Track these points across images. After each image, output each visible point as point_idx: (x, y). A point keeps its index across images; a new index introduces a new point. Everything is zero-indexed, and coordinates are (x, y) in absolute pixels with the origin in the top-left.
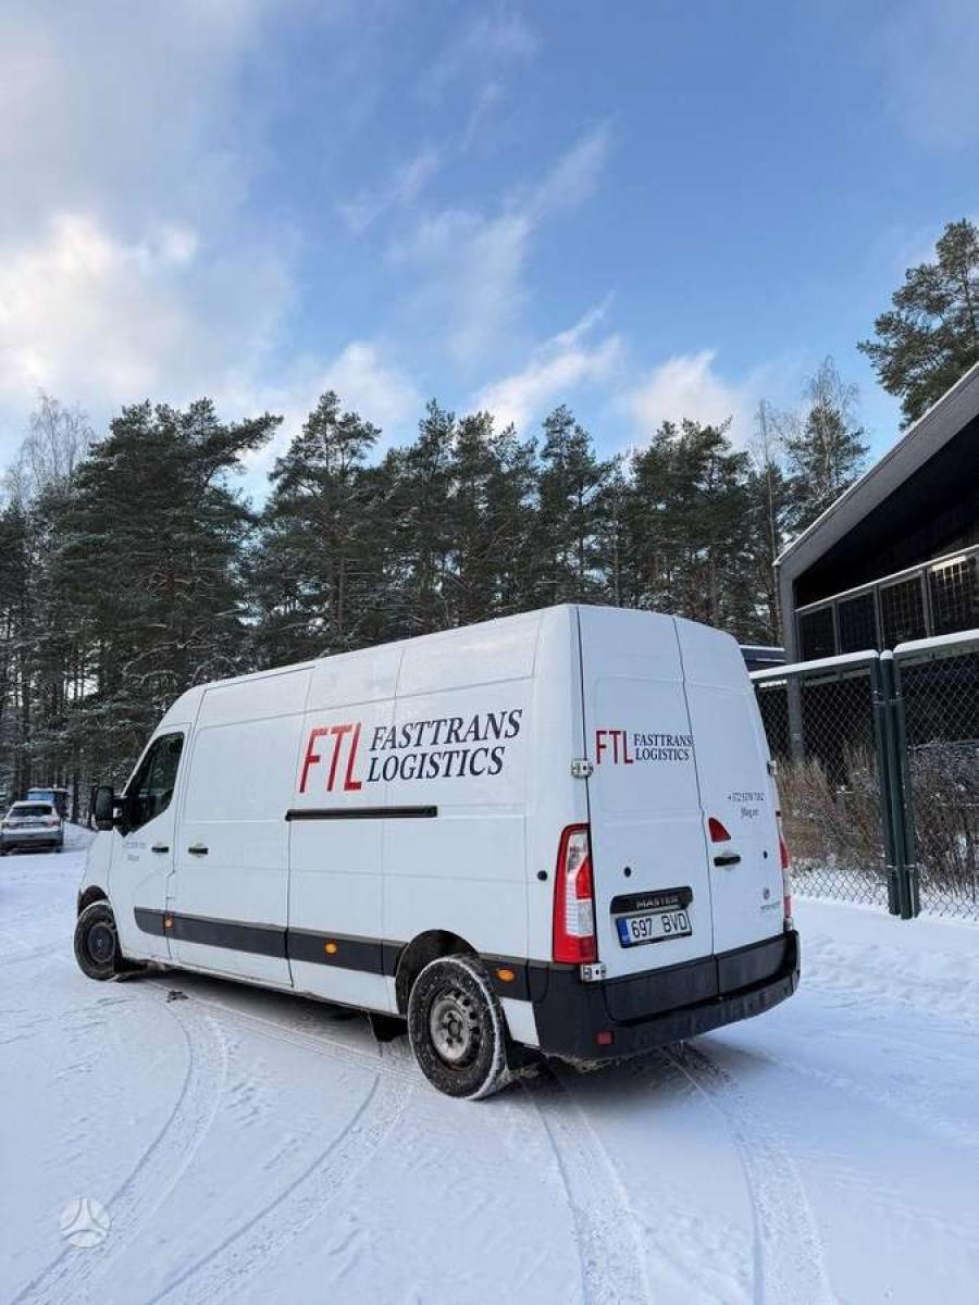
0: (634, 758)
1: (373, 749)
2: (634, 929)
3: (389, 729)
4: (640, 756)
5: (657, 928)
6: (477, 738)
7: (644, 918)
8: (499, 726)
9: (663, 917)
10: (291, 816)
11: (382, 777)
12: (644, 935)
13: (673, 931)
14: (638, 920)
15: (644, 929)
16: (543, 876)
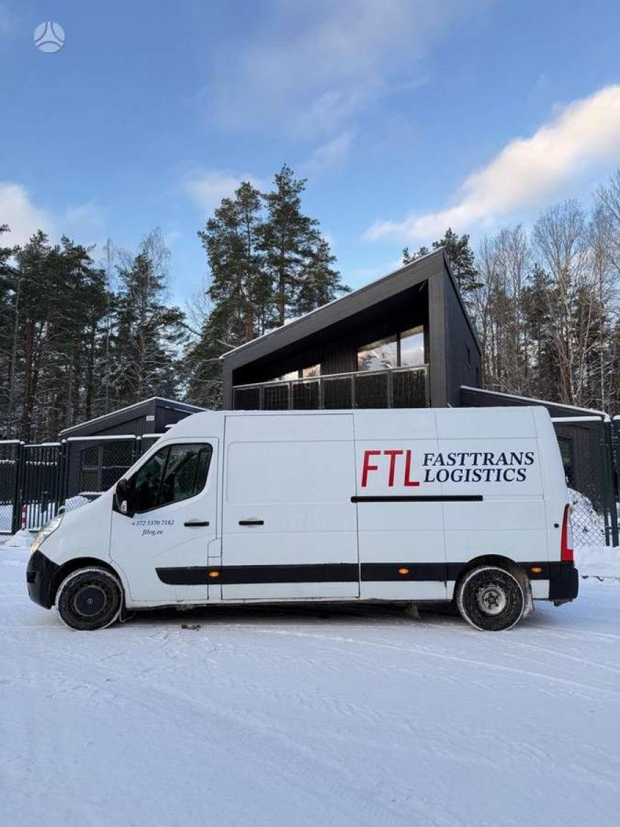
1: (426, 464)
3: (437, 455)
6: (505, 463)
8: (519, 458)
10: (355, 499)
11: (436, 480)
16: (556, 526)
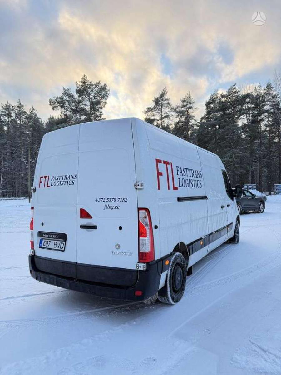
0: (50, 185)
2: (44, 243)
4: (53, 184)
5: (51, 245)
7: (48, 241)
9: (55, 242)
12: (46, 246)
13: (57, 248)
14: (46, 240)
15: (47, 244)
